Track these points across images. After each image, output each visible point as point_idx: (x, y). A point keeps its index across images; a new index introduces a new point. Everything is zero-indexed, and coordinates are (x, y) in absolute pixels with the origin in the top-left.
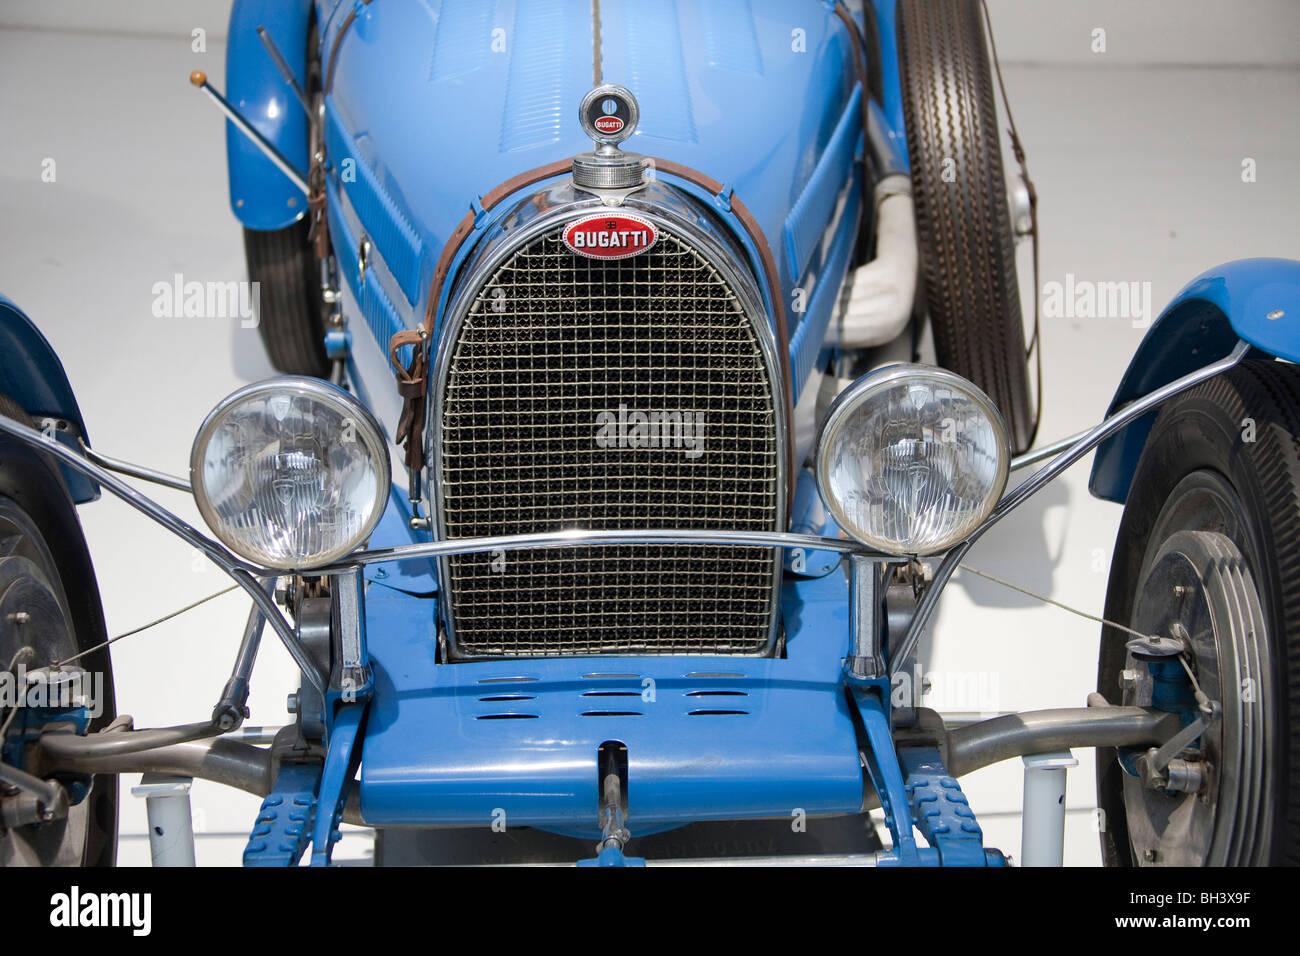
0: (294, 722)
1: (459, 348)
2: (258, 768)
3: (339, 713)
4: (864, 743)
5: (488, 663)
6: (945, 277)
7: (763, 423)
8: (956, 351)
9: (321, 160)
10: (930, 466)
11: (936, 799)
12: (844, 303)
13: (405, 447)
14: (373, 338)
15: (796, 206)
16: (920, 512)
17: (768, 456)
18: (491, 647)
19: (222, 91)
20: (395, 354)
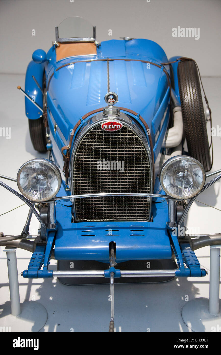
0: (39, 235)
1: (77, 151)
2: (31, 246)
3: (50, 234)
4: (172, 243)
5: (84, 223)
6: (190, 131)
7: (147, 168)
8: (192, 148)
9: (46, 105)
10: (187, 179)
11: (189, 256)
12: (166, 137)
13: (65, 172)
14: (57, 146)
15: (155, 117)
16: (184, 189)
17: (149, 176)
18: (84, 219)
19: (24, 90)
20: (62, 152)
